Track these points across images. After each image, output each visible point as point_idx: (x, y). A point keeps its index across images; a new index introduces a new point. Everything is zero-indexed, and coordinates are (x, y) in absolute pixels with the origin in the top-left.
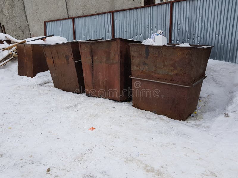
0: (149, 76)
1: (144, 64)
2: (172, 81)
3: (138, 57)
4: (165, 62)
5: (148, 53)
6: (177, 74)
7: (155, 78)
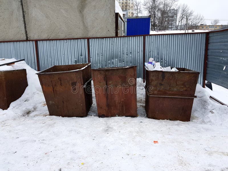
0: (165, 93)
1: (161, 84)
2: (182, 95)
3: (156, 80)
4: (177, 83)
5: (163, 77)
6: (186, 90)
7: (170, 95)
